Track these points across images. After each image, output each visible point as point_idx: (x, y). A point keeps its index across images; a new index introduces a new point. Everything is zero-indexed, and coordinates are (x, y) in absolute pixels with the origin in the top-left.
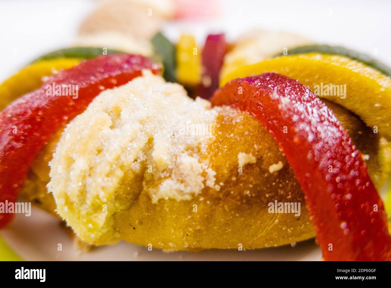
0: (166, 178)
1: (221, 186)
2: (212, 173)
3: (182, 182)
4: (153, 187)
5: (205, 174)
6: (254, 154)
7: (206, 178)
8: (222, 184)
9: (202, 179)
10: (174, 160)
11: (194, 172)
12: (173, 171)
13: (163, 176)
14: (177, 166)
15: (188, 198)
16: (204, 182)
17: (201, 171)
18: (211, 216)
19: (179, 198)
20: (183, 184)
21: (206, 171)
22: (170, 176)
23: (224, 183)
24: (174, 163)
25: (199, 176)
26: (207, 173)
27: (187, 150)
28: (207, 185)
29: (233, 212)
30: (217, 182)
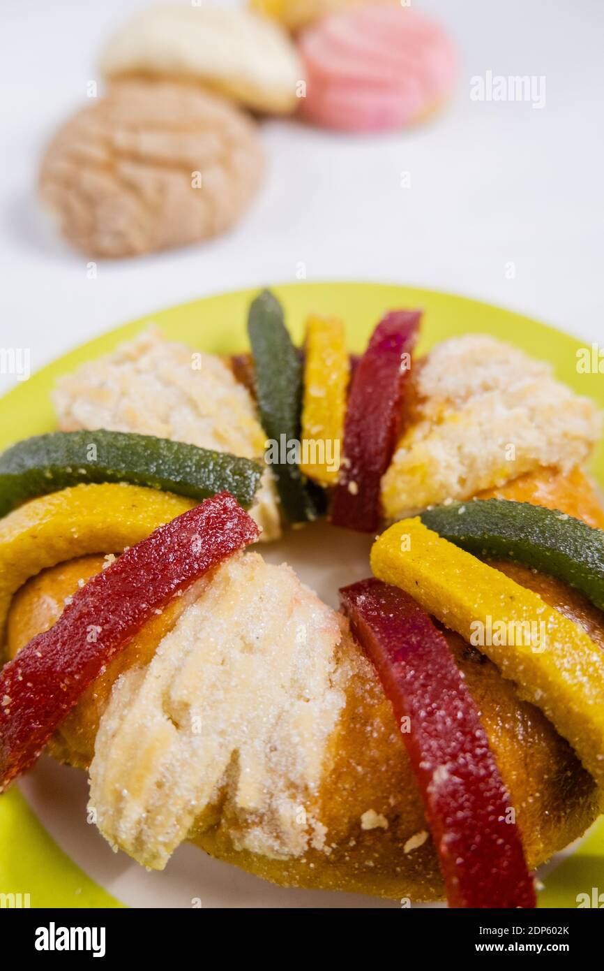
0: (254, 823)
1: (332, 848)
2: (321, 829)
3: (278, 837)
4: (235, 829)
5: (310, 831)
6: (386, 816)
7: (312, 836)
8: (334, 845)
9: (307, 838)
10: (268, 801)
11: (295, 829)
12: (266, 818)
13: (249, 821)
14: (273, 812)
15: (284, 858)
16: (309, 843)
17: (306, 827)
18: (316, 877)
19: (271, 856)
20: (279, 841)
21: (314, 826)
22: (261, 822)
23: (337, 844)
24: (267, 806)
25: (304, 834)
26: (313, 830)
27: (288, 788)
28: (312, 846)
29: (347, 878)
30: (327, 843)
